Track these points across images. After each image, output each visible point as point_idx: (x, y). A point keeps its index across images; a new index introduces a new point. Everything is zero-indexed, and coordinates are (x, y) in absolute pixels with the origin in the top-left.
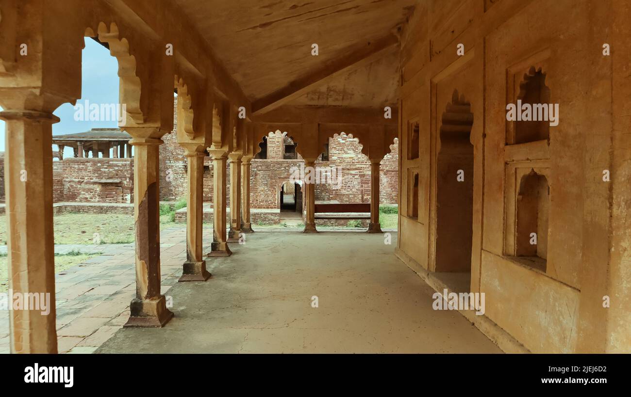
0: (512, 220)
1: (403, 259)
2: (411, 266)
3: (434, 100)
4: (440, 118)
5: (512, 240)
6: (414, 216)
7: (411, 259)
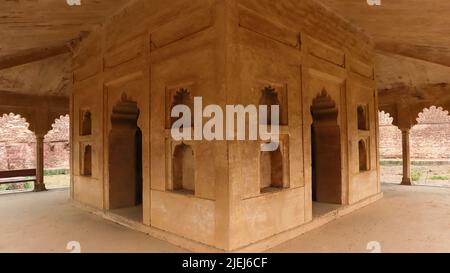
0: (170, 169)
1: (79, 206)
2: (88, 209)
3: (106, 97)
4: (111, 109)
5: (170, 182)
6: (87, 173)
7: (86, 205)
